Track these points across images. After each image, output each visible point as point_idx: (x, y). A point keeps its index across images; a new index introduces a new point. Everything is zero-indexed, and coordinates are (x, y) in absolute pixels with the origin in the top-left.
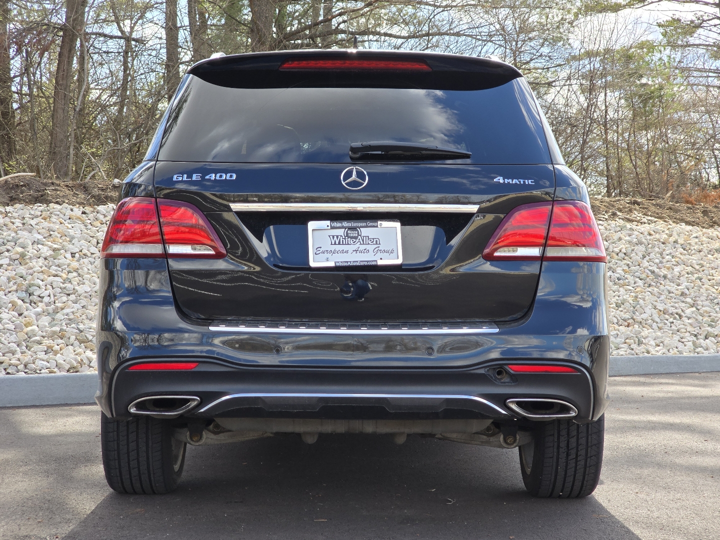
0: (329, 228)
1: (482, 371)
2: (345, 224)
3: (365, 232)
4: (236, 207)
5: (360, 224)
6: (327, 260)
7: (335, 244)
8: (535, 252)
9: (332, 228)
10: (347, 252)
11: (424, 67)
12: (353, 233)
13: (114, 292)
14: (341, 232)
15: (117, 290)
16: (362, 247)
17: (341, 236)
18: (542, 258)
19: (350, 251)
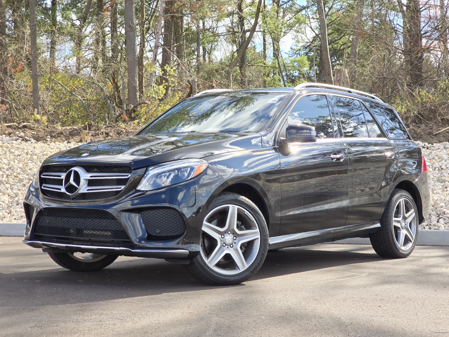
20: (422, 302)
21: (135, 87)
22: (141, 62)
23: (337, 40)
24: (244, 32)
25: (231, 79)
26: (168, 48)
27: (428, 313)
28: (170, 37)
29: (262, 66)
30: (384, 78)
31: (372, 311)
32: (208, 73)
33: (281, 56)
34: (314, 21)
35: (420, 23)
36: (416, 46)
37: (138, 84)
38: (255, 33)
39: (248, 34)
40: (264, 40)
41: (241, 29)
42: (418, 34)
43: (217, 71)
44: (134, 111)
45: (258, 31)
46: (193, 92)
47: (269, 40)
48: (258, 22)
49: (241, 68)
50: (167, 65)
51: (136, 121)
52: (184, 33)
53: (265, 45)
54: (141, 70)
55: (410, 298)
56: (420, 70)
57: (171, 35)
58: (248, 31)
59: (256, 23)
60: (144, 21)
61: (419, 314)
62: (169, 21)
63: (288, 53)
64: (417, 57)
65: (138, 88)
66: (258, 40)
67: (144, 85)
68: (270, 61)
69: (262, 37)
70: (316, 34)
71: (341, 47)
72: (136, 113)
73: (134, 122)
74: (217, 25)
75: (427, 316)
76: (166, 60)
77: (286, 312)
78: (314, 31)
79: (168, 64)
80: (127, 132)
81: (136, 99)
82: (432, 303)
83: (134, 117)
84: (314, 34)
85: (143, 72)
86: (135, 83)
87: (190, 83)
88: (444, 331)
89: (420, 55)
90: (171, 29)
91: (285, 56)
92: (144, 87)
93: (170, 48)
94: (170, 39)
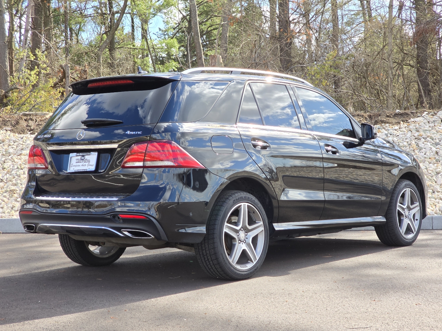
1: (109, 217)
2: (81, 154)
5: (85, 154)
7: (77, 162)
8: (141, 164)
9: (77, 156)
12: (83, 158)
14: (79, 157)
16: (84, 164)
17: (79, 159)
18: (144, 167)
19: (81, 165)
20: (328, 295)
21: (6, 72)
22: (11, 46)
23: (205, 22)
24: (113, 14)
25: (101, 62)
26: (39, 32)
27: (337, 308)
28: (40, 21)
29: (131, 48)
30: (256, 63)
31: (285, 308)
32: (78, 56)
33: (151, 38)
34: (181, 3)
35: (288, 10)
36: (286, 32)
37: (9, 69)
38: (125, 15)
39: (117, 16)
40: (133, 22)
41: (110, 11)
42: (287, 21)
43: (86, 53)
44: (6, 97)
45: (127, 13)
46: (66, 77)
47: (137, 21)
48: (127, 4)
49: (110, 50)
50: (38, 50)
51: (9, 107)
52: (51, 15)
53: (133, 27)
54: (11, 53)
55: (316, 292)
56: (289, 55)
57: (41, 18)
58: (117, 12)
59: (125, 5)
60: (12, 4)
61: (328, 309)
62: (40, 5)
63: (156, 34)
64: (286, 44)
65: (9, 73)
66: (126, 21)
67: (14, 69)
68: (138, 42)
69: (130, 19)
70: (183, 15)
71: (208, 28)
72: (8, 99)
73: (6, 108)
74: (85, 6)
75: (336, 310)
76: (36, 44)
77: (205, 313)
78: (181, 13)
79: (39, 48)
80: (4, 121)
81: (8, 84)
82: (336, 296)
83: (6, 103)
84: (181, 16)
85: (13, 55)
86: (6, 68)
87: (62, 68)
88: (356, 327)
89: (289, 41)
90: (41, 12)
91: (154, 37)
92: (14, 72)
93: (41, 32)
94: (41, 22)
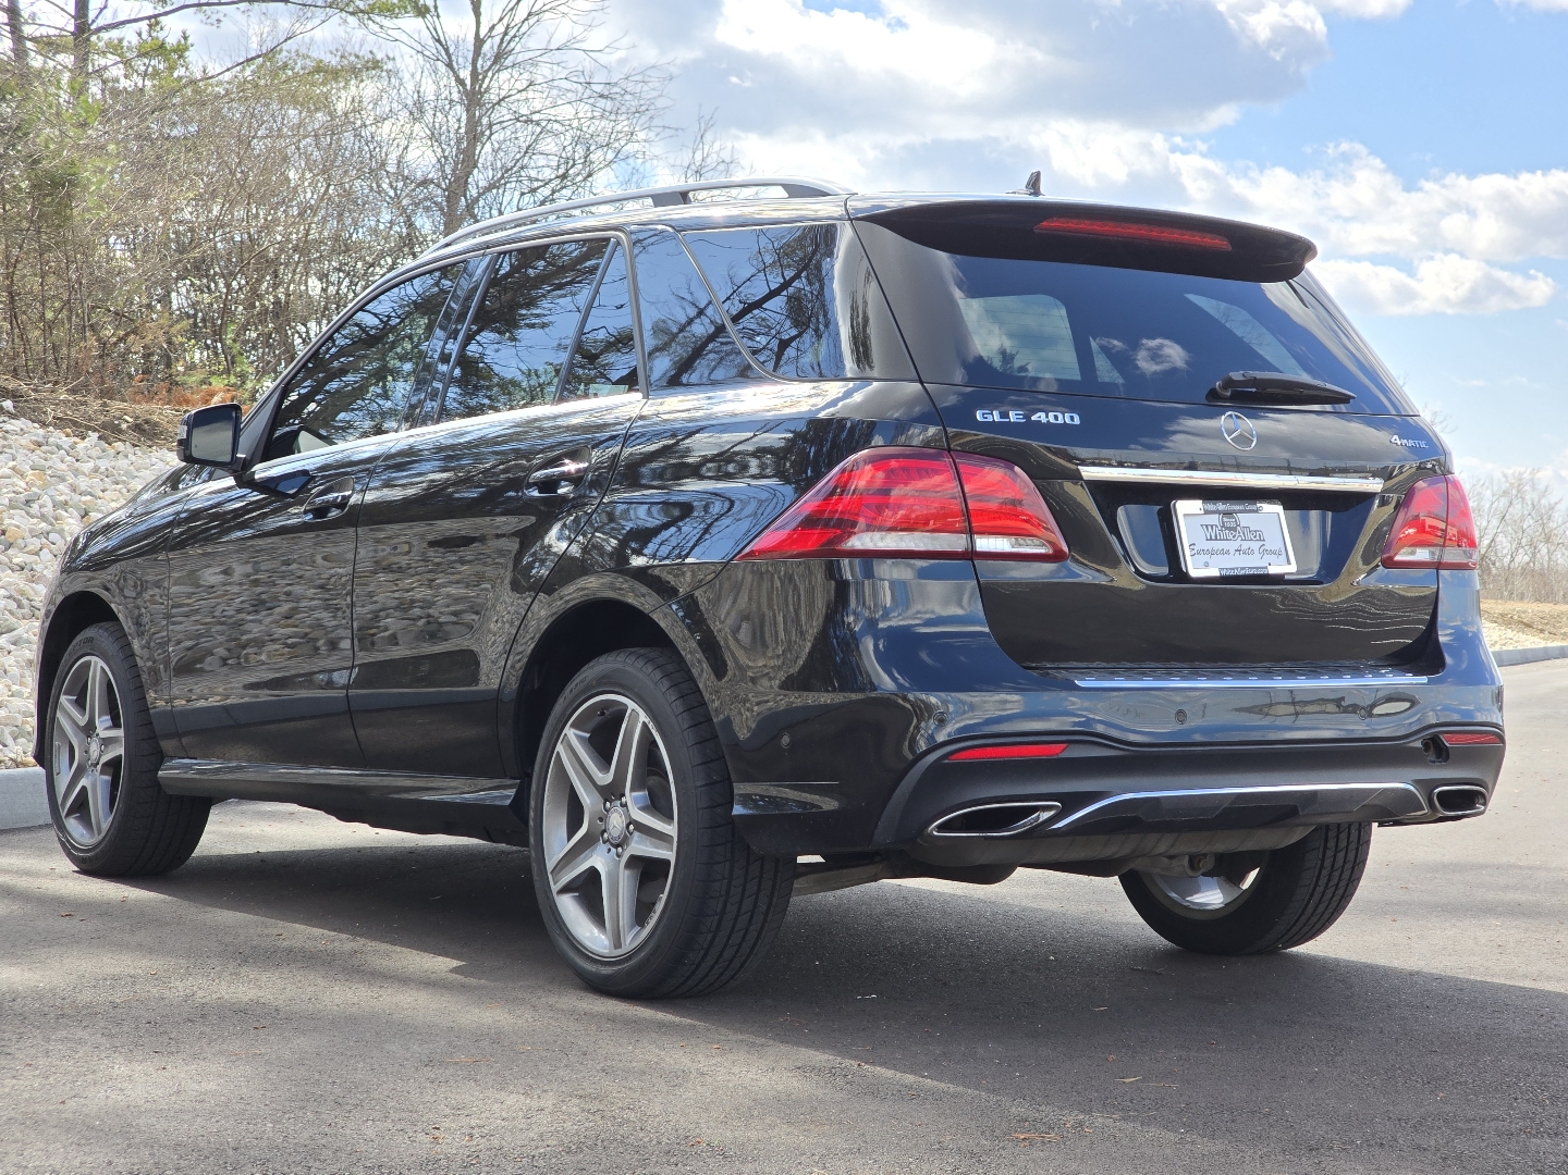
0: (1202, 512)
1: (1419, 744)
2: (1221, 506)
3: (1245, 519)
4: (1090, 472)
5: (1237, 508)
6: (1207, 565)
7: (1211, 539)
9: (1207, 512)
10: (1228, 552)
11: (1222, 244)
12: (1229, 522)
13: (849, 624)
14: (1216, 519)
15: (854, 621)
16: (1246, 545)
17: (1216, 526)
18: (1438, 565)
19: (1232, 552)
